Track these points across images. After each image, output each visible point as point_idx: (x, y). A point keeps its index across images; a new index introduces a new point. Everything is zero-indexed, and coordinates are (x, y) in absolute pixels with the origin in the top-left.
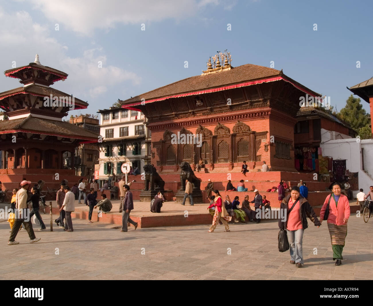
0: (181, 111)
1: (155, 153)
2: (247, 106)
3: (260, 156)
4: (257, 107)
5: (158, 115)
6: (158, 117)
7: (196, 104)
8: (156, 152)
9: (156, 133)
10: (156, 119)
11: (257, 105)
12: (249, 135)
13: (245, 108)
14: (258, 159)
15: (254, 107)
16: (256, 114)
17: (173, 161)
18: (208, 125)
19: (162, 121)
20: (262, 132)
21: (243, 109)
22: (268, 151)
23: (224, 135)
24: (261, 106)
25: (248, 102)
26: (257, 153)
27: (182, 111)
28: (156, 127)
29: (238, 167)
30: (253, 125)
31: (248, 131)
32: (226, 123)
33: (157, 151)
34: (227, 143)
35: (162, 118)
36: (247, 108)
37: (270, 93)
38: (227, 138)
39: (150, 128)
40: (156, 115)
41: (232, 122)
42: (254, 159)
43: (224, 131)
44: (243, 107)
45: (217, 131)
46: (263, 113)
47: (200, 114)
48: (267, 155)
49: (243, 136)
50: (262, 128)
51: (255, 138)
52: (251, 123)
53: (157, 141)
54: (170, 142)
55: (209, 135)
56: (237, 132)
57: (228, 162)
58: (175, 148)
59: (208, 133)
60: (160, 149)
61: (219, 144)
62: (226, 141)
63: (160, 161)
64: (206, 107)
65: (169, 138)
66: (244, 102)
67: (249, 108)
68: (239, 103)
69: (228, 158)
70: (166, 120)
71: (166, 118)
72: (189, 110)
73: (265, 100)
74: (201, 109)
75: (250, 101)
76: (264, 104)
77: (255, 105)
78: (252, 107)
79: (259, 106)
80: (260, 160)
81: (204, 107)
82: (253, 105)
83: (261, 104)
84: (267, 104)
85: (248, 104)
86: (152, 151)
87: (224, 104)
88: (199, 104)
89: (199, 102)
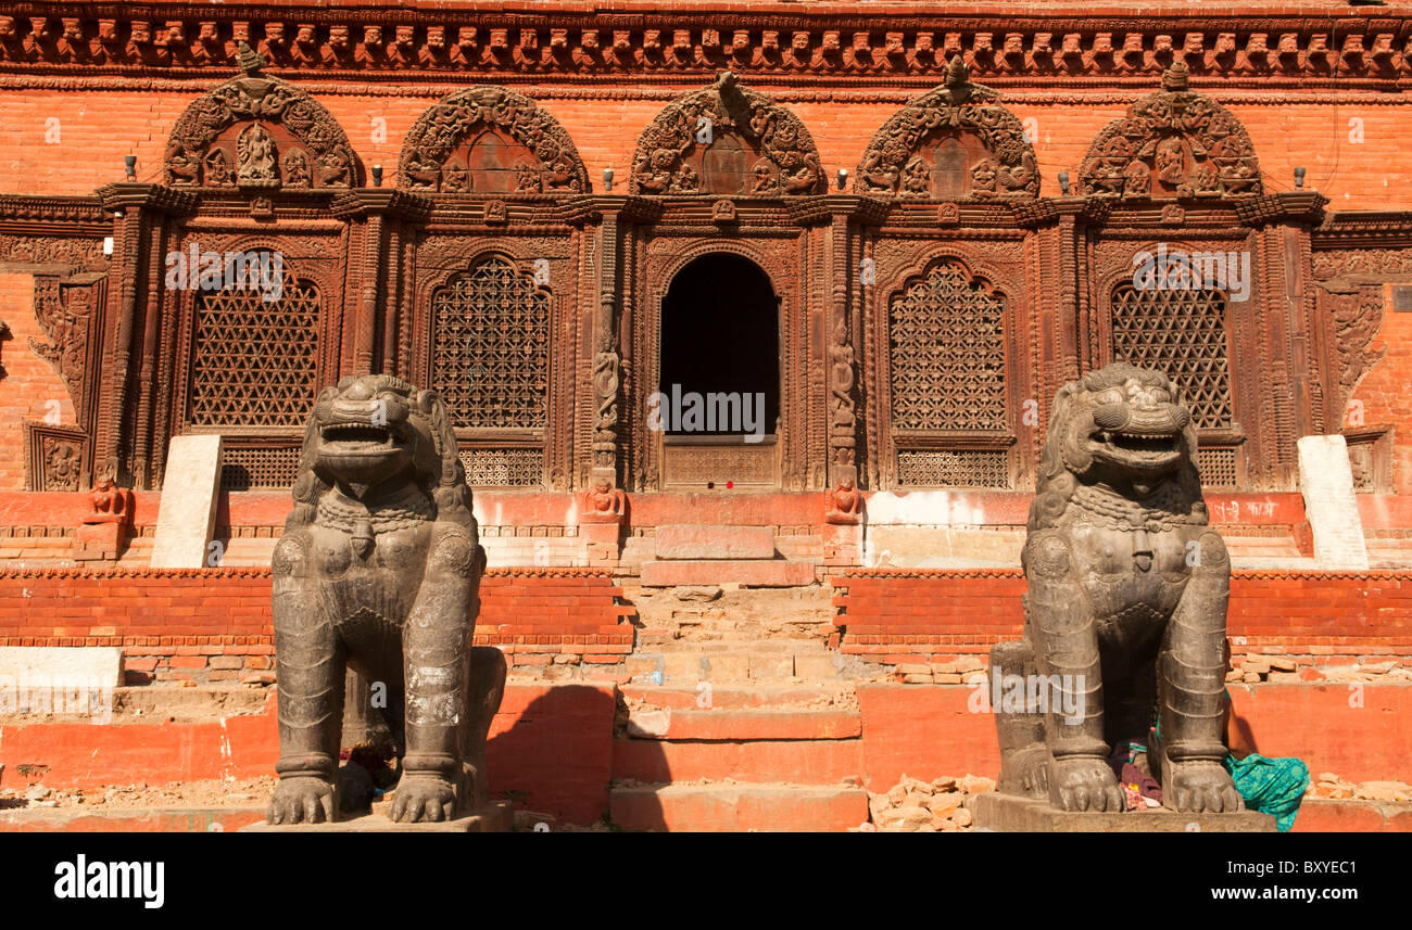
12: (1242, 235)
20: (1400, 216)
23: (979, 203)
31: (1248, 185)
34: (982, 294)
38: (996, 238)
43: (982, 161)
45: (904, 161)
51: (1313, 271)
54: (250, 222)
55: (794, 191)
56: (1129, 193)
57: (1012, 481)
58: (316, 301)
59: (793, 170)
60: (102, 288)
61: (895, 293)
62: (977, 268)
63: (91, 430)
65: (251, 161)
69: (1013, 442)
80: (1378, 474)
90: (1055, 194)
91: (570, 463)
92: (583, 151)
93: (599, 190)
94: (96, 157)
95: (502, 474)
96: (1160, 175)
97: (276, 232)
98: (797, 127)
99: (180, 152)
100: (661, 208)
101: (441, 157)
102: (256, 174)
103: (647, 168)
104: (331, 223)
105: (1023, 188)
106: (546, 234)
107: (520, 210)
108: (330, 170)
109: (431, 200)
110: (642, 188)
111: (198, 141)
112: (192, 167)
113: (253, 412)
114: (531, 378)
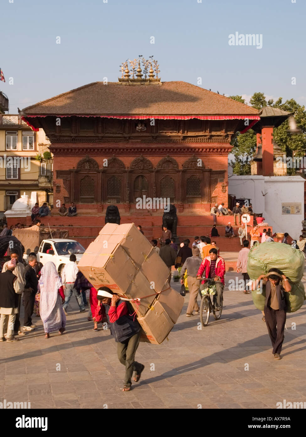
0: (111, 133)
1: (60, 186)
2: (203, 139)
3: (216, 197)
4: (215, 141)
5: (72, 135)
6: (71, 137)
7: (136, 128)
8: (62, 184)
9: (63, 158)
10: (66, 139)
11: (216, 139)
12: (202, 173)
13: (201, 141)
14: (213, 200)
15: (212, 140)
16: (214, 149)
17: (92, 198)
18: (148, 156)
19: (76, 143)
20: (220, 171)
21: (198, 141)
22: (225, 192)
23: (171, 169)
24: (221, 141)
25: (208, 135)
26: (212, 193)
27: (113, 133)
28: (66, 151)
29: (189, 208)
30: (208, 162)
31: (203, 167)
32: (173, 155)
33: (64, 183)
34: (172, 179)
35: (76, 138)
36: (202, 141)
37: (234, 129)
38: (173, 173)
39: (54, 150)
40: (68, 134)
41: (182, 155)
42: (209, 200)
43: (171, 165)
44: (198, 140)
45: (162, 165)
46: (223, 150)
47: (137, 141)
48: (225, 197)
49: (194, 173)
50: (220, 167)
51: (210, 177)
52: (205, 159)
53: (63, 170)
54: (86, 172)
55: (149, 168)
56: (189, 168)
57: (174, 202)
58: (94, 181)
59: (149, 166)
60: (70, 181)
61: (161, 180)
62: (171, 177)
63: (70, 197)
64: (149, 133)
65: (87, 166)
66: (203, 135)
67: (205, 142)
68: (195, 135)
69: (175, 198)
70: (82, 143)
71: (83, 139)
72: (124, 134)
73: (227, 136)
74: (142, 135)
75: (210, 134)
76: (225, 140)
77: (214, 139)
78: (210, 141)
79: (218, 140)
80: (216, 201)
81: (147, 133)
82: (211, 139)
83: (221, 139)
84: (228, 141)
85: (206, 137)
86: (56, 183)
87: (176, 133)
88: (141, 128)
89: (141, 126)
90: (181, 168)
91: (124, 201)
92: (125, 163)
94: (68, 165)
95: (116, 202)
96: (193, 166)
97: (89, 174)
98: (150, 161)
99: (79, 165)
100: (134, 170)
102: (88, 168)
103: (132, 166)
104: (95, 172)
105: (176, 167)
106: (120, 173)
107: (117, 171)
108: (96, 167)
109: (107, 170)
110: (132, 168)
111: (81, 164)
112: (80, 167)
113: (87, 195)
114: (119, 190)
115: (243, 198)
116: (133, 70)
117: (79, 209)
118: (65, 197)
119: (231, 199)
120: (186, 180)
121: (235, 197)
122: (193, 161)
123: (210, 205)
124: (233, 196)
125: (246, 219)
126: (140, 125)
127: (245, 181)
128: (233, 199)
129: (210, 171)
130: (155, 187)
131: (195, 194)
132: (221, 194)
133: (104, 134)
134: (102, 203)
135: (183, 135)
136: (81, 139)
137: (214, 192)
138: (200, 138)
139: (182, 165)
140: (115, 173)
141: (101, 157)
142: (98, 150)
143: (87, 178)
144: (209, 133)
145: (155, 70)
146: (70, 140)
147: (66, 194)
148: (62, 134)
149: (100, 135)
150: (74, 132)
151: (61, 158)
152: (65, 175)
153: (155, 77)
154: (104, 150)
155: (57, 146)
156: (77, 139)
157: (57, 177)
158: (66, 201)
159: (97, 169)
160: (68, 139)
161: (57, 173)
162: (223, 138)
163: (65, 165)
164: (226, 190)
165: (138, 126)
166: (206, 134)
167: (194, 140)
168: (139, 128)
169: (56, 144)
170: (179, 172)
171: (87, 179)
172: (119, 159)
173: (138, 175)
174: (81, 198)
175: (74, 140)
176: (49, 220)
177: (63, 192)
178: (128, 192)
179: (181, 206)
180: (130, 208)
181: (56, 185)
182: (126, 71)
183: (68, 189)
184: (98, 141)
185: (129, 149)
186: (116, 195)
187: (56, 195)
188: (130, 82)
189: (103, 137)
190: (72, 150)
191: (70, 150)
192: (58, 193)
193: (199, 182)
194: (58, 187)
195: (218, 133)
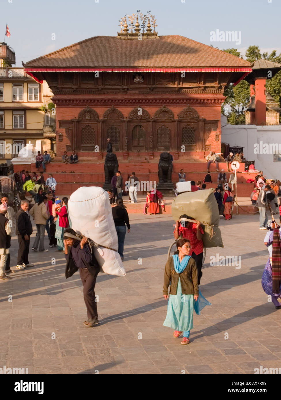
0: (110, 85)
1: (63, 135)
2: (198, 90)
3: (210, 145)
4: (209, 93)
5: (74, 87)
6: (73, 88)
7: (134, 80)
8: (64, 133)
9: (65, 109)
10: (68, 91)
11: (210, 91)
12: (197, 122)
13: (195, 93)
14: (207, 148)
15: (206, 92)
16: (208, 100)
17: (93, 147)
18: (146, 106)
19: (77, 94)
20: (213, 121)
21: (193, 93)
22: (218, 141)
23: (167, 119)
24: (215, 92)
25: (202, 87)
26: (206, 142)
27: (113, 85)
28: (68, 102)
29: (184, 156)
30: (203, 112)
31: (197, 117)
32: (169, 106)
33: (66, 132)
34: (168, 129)
36: (197, 93)
37: (228, 81)
38: (169, 123)
39: (57, 101)
40: (70, 86)
41: (177, 106)
42: (203, 148)
43: (167, 115)
44: (193, 91)
45: (159, 115)
46: (217, 101)
47: (134, 92)
48: (218, 145)
49: (189, 123)
50: (213, 116)
51: (204, 126)
52: (200, 109)
53: (66, 120)
54: (86, 122)
55: (147, 118)
56: (184, 118)
57: (170, 150)
58: (94, 130)
59: (146, 116)
60: (72, 130)
61: (158, 129)
62: (167, 126)
63: (72, 146)
64: (146, 85)
65: (88, 116)
66: (197, 86)
67: (200, 93)
68: (190, 87)
69: (170, 146)
70: (83, 94)
71: (84, 91)
72: (122, 85)
73: (220, 87)
74: (139, 86)
75: (204, 86)
76: (218, 91)
77: (208, 90)
78: (204, 92)
79: (212, 92)
80: (210, 149)
81: (144, 85)
82: (205, 90)
83: (215, 90)
84: (221, 92)
85: (200, 89)
86: (59, 132)
87: (172, 84)
88: (138, 80)
89: (139, 78)
90: (176, 118)
91: (123, 149)
92: (123, 113)
93: (125, 119)
94: (70, 115)
95: (115, 149)
96: (187, 116)
97: (89, 123)
98: (147, 111)
99: (80, 115)
100: (132, 120)
101: (108, 115)
102: (88, 118)
103: (130, 116)
104: (96, 122)
105: (172, 117)
106: (119, 123)
107: (117, 121)
108: (96, 117)
109: (107, 120)
110: (130, 118)
111: (82, 114)
112: (81, 117)
113: (88, 143)
114: (118, 139)
115: (237, 146)
116: (131, 25)
117: (80, 156)
118: (67, 146)
119: (225, 148)
120: (181, 129)
121: (229, 145)
122: (188, 112)
123: (204, 153)
124: (227, 145)
125: (236, 166)
126: (137, 77)
127: (238, 130)
128: (226, 147)
129: (204, 121)
130: (151, 136)
131: (190, 143)
132: (214, 143)
133: (104, 86)
134: (102, 151)
135: (179, 86)
136: (82, 91)
137: (208, 141)
138: (194, 89)
139: (178, 115)
140: (114, 123)
141: (101, 107)
142: (98, 101)
143: (88, 127)
144: (204, 84)
145: (153, 25)
146: (72, 91)
147: (68, 143)
148: (64, 86)
149: (99, 87)
150: (75, 84)
151: (63, 108)
152: (67, 125)
153: (152, 32)
154: (103, 101)
155: (60, 97)
156: (78, 91)
157: (60, 127)
158: (68, 149)
159: (97, 119)
160: (70, 91)
161: (59, 122)
162: (217, 90)
163: (67, 115)
164: (219, 139)
165: (136, 79)
166: (201, 85)
167: (189, 91)
168: (137, 80)
169: (59, 95)
170: (175, 121)
171: (88, 129)
172: (117, 110)
173: (136, 125)
174: (82, 146)
175: (75, 91)
176: (53, 167)
177: (65, 141)
178: (127, 140)
179: (176, 154)
180: (128, 156)
181: (59, 135)
182: (125, 26)
183: (70, 138)
184: (98, 92)
185: (127, 100)
186: (115, 143)
187: (59, 143)
188: (128, 36)
189: (102, 89)
190: (73, 101)
191: (71, 102)
192: (61, 142)
193: (194, 131)
194: (61, 136)
195: (212, 85)
